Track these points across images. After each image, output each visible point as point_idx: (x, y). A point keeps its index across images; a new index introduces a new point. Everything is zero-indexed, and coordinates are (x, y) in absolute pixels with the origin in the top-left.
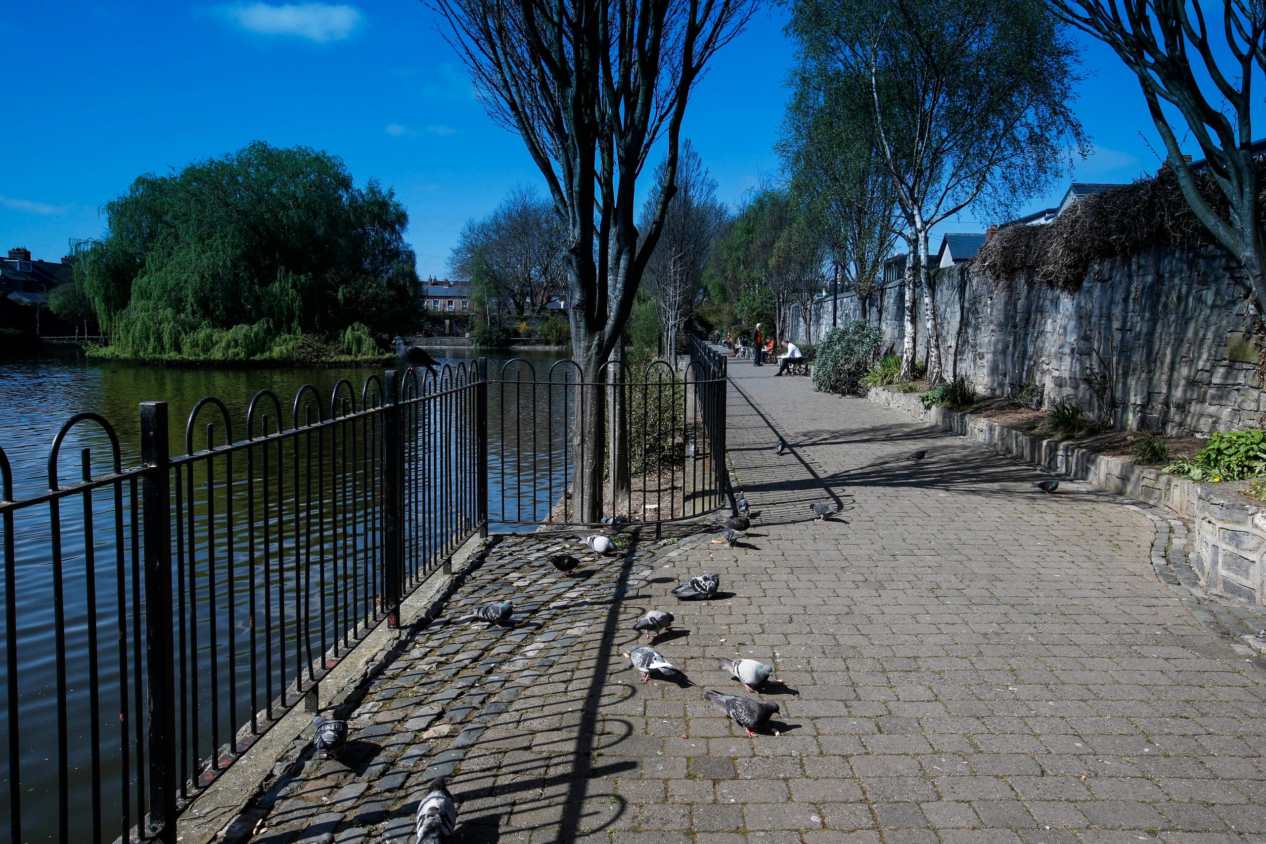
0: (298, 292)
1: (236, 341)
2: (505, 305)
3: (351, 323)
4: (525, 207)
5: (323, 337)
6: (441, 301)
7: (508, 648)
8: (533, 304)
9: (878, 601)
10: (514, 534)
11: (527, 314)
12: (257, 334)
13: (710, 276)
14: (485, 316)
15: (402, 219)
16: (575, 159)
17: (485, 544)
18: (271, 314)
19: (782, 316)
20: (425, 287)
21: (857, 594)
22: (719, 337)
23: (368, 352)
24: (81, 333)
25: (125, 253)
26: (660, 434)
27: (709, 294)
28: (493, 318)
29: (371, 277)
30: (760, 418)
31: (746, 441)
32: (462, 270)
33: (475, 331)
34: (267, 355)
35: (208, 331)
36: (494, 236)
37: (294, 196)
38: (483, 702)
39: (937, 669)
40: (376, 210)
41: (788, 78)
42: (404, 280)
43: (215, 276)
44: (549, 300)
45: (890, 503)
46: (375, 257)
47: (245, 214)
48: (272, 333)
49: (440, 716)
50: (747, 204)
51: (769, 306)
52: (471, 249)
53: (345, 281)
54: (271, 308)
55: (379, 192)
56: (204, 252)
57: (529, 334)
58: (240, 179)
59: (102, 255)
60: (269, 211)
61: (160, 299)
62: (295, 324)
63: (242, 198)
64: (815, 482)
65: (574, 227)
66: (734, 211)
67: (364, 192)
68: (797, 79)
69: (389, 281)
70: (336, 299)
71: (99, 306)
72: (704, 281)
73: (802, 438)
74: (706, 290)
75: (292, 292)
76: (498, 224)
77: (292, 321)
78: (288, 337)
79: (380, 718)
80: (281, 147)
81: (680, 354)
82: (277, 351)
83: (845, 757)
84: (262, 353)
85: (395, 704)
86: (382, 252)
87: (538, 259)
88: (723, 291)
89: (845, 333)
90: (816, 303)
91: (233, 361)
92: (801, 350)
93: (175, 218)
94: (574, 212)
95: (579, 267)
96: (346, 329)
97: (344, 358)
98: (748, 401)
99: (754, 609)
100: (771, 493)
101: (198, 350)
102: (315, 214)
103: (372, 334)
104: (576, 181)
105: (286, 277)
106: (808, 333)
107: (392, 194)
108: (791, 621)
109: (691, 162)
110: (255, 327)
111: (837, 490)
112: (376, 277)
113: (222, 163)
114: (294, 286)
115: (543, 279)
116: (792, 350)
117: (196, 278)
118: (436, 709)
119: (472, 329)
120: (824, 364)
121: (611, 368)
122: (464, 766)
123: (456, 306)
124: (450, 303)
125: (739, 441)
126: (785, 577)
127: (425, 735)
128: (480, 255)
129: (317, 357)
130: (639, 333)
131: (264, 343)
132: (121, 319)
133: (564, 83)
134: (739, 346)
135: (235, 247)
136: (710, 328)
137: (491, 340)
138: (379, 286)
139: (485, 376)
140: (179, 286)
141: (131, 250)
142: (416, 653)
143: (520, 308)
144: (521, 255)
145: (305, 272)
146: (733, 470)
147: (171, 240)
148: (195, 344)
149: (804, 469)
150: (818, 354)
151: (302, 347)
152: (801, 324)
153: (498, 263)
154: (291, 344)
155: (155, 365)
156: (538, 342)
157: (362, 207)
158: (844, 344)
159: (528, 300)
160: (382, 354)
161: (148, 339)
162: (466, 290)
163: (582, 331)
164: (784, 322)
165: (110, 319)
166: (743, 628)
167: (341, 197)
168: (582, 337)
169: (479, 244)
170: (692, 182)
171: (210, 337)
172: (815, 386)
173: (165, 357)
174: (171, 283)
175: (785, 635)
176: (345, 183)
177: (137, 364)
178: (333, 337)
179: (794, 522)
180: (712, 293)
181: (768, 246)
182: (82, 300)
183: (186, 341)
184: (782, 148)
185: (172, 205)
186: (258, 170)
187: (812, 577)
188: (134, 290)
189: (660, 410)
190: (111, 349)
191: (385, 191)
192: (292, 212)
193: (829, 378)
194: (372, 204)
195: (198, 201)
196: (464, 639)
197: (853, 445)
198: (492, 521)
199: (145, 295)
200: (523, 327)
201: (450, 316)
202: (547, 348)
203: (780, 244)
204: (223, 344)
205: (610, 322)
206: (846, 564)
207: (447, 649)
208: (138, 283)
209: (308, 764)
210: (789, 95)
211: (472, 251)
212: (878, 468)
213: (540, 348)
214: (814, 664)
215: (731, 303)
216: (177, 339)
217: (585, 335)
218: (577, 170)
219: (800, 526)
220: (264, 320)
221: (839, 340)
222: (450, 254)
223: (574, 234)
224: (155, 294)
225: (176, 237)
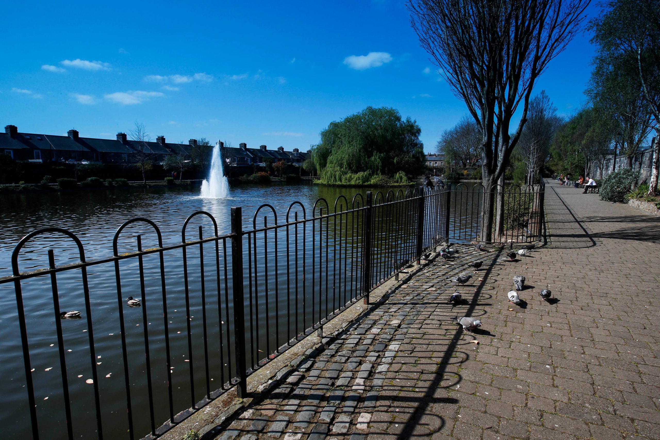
0: (380, 160)
1: (359, 178)
2: (458, 163)
3: (398, 171)
4: (468, 123)
5: (388, 177)
6: (432, 162)
7: (454, 273)
8: (470, 163)
9: (599, 276)
10: (458, 243)
11: (467, 167)
12: (366, 175)
13: (553, 149)
14: (450, 168)
15: (419, 131)
16: (486, 112)
17: (447, 245)
18: (371, 169)
19: (589, 166)
20: (426, 157)
21: (589, 273)
22: (557, 176)
23: (404, 182)
24: (312, 176)
25: (326, 148)
26: (519, 215)
27: (553, 157)
28: (453, 169)
29: (406, 154)
30: (568, 210)
31: (558, 219)
32: (441, 150)
33: (446, 174)
34: (369, 183)
35: (350, 174)
36: (455, 136)
37: (380, 125)
38: (445, 285)
39: (614, 297)
40: (409, 128)
41: (592, 61)
42: (419, 154)
43: (353, 155)
44: (477, 161)
45: (620, 245)
46: (408, 146)
47: (363, 133)
48: (371, 175)
49: (432, 286)
50: (573, 116)
51: (582, 162)
52: (445, 141)
53: (397, 156)
54: (371, 166)
55: (411, 121)
56: (350, 147)
57: (468, 175)
58: (362, 120)
59: (319, 150)
60: (372, 131)
61: (336, 164)
62: (379, 172)
63: (363, 127)
64: (587, 235)
65: (485, 136)
66: (567, 120)
67: (405, 122)
68: (598, 61)
69: (413, 155)
70: (393, 162)
71: (318, 167)
72: (550, 151)
73: (585, 219)
74: (551, 155)
75: (378, 160)
76: (457, 131)
77: (378, 170)
78: (376, 176)
79: (415, 284)
80: (376, 108)
81: (535, 183)
82: (372, 181)
83: (566, 314)
84: (367, 182)
85: (419, 282)
86: (411, 144)
87: (473, 144)
88: (560, 155)
89: (619, 174)
90: (607, 160)
91: (358, 185)
92: (596, 182)
93: (341, 135)
94: (485, 131)
95: (486, 151)
96: (396, 174)
97: (395, 184)
98: (564, 203)
99: (544, 272)
100: (564, 238)
101: (347, 181)
102: (387, 131)
103: (406, 175)
104: (486, 120)
105: (376, 155)
106: (601, 174)
107: (415, 122)
108: (558, 277)
109: (545, 100)
110: (366, 173)
111: (595, 239)
112: (408, 154)
113: (357, 115)
114: (379, 158)
115: (475, 152)
116: (591, 181)
117: (347, 156)
118: (431, 284)
119: (444, 173)
120: (605, 188)
121: (499, 187)
122: (439, 297)
123: (438, 164)
124: (436, 163)
125: (554, 219)
126: (560, 265)
127: (428, 290)
128: (449, 144)
129: (386, 184)
130: (517, 175)
131: (368, 179)
132: (324, 171)
133: (482, 85)
134: (565, 179)
135: (360, 145)
136: (552, 172)
137: (452, 177)
138: (409, 157)
139: (450, 190)
140: (342, 159)
141: (328, 147)
142: (425, 271)
143: (465, 165)
144: (466, 143)
145: (383, 153)
146: (549, 229)
147: (340, 143)
148: (346, 179)
149: (582, 230)
150: (603, 184)
151: (381, 180)
152: (598, 170)
153: (456, 147)
154: (377, 179)
155: (334, 186)
156: (471, 178)
157: (404, 128)
158: (617, 179)
159: (468, 161)
160: (410, 183)
161: (332, 177)
162: (443, 157)
163: (487, 174)
164: (589, 169)
165: (321, 171)
166: (538, 277)
167: (397, 124)
168: (486, 176)
169: (448, 139)
170: (544, 109)
171: (351, 176)
172: (600, 198)
173: (337, 183)
174: (339, 158)
175: (554, 281)
176: (398, 119)
177: (329, 186)
178: (392, 176)
179: (570, 248)
180: (554, 156)
181: (582, 135)
182: (313, 165)
183: (343, 178)
184: (588, 92)
185: (341, 131)
186: (368, 117)
187: (572, 266)
188: (328, 161)
189: (520, 205)
190: (321, 181)
191: (413, 121)
192: (379, 131)
193: (608, 194)
194: (408, 126)
195: (349, 129)
196: (440, 269)
197: (611, 223)
198: (450, 238)
199: (331, 162)
200: (465, 172)
201: (436, 168)
202: (475, 181)
203: (589, 134)
204: (355, 179)
205: (498, 171)
206: (589, 263)
207: (434, 271)
208: (330, 158)
209: (397, 291)
210: (593, 68)
211: (446, 142)
212: (620, 232)
213: (472, 181)
214: (563, 290)
215: (564, 161)
216: (340, 177)
217: (488, 175)
218: (487, 116)
219: (574, 250)
220: (368, 170)
221: (614, 178)
222: (437, 144)
223: (485, 139)
224: (334, 162)
225: (342, 142)
